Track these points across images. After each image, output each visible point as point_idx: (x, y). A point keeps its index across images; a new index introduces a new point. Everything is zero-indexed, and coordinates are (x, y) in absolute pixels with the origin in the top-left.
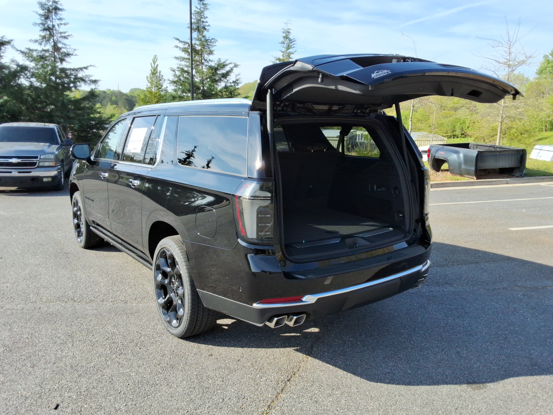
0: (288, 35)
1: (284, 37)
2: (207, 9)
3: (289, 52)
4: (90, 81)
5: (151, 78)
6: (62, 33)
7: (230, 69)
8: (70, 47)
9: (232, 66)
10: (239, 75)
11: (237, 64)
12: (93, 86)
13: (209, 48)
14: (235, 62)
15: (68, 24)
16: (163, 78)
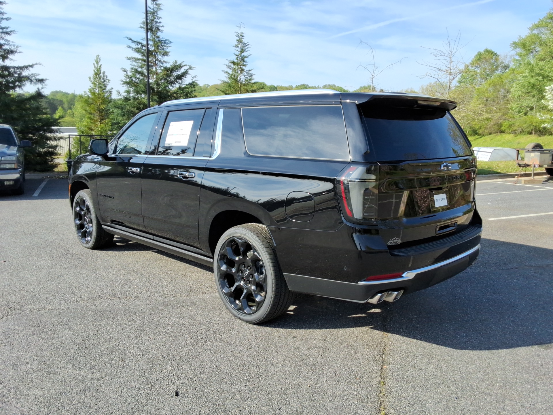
0: (242, 38)
1: (237, 40)
2: (160, 9)
3: (243, 56)
4: (36, 80)
5: (95, 79)
6: (4, 28)
7: (185, 71)
8: (13, 43)
9: (186, 68)
10: (195, 77)
11: (192, 66)
12: (39, 86)
13: (163, 49)
14: (189, 64)
15: (11, 19)
16: (107, 78)
